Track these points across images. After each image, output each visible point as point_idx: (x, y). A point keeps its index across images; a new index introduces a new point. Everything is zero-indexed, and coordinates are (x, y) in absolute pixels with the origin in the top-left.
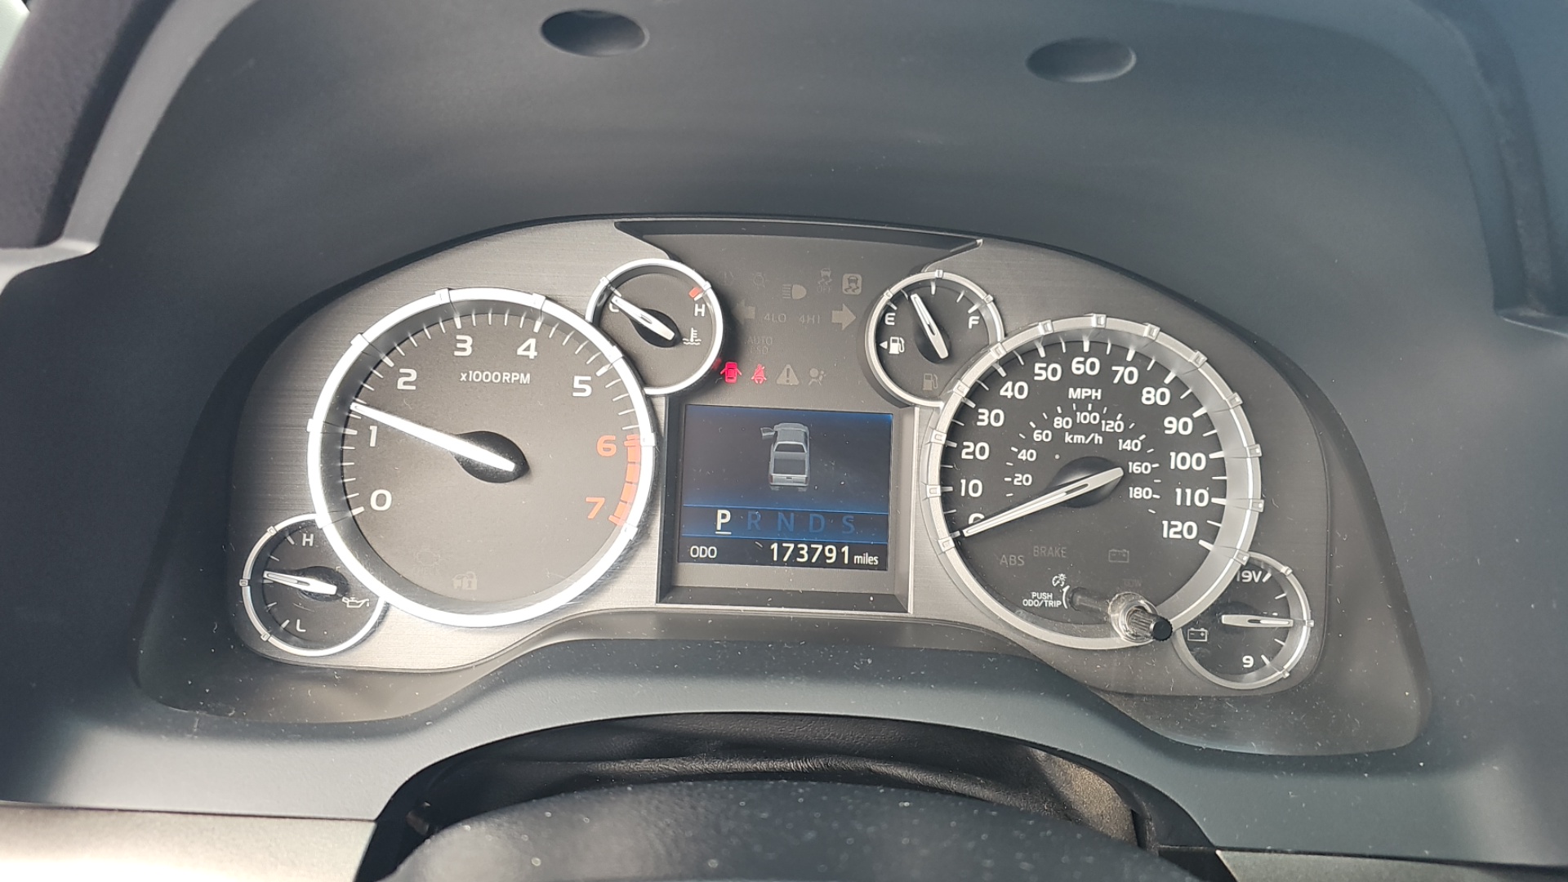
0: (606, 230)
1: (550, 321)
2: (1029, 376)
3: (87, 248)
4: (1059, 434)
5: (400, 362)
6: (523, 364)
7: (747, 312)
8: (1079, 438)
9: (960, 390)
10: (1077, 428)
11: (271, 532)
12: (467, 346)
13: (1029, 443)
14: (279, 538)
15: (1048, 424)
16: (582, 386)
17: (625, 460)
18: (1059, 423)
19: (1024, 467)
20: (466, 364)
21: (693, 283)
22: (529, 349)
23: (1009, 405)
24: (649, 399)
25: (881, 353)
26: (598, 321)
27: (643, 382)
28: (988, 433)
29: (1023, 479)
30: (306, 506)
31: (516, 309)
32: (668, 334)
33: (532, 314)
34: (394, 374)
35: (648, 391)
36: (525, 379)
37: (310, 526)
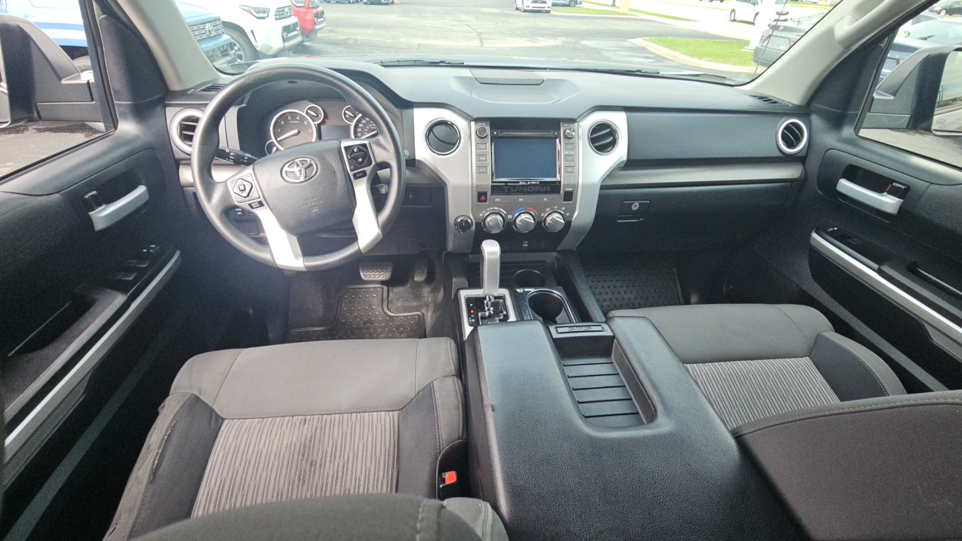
0: (306, 101)
1: (300, 114)
2: (365, 119)
3: (245, 105)
4: (370, 127)
5: (281, 120)
6: (298, 120)
7: (328, 112)
8: (373, 128)
9: (355, 121)
10: (373, 126)
11: (268, 143)
12: (289, 118)
13: (366, 128)
14: (269, 144)
15: (368, 126)
16: (306, 123)
17: (312, 133)
18: (370, 126)
19: (366, 132)
20: (291, 120)
21: (318, 109)
22: (298, 118)
23: (363, 123)
24: (315, 125)
25: (345, 118)
26: (307, 113)
27: (313, 121)
28: (361, 127)
29: (365, 133)
30: (271, 139)
31: (295, 113)
32: (315, 115)
33: (298, 113)
34: (280, 122)
35: (315, 123)
36: (298, 122)
37: (272, 142)
